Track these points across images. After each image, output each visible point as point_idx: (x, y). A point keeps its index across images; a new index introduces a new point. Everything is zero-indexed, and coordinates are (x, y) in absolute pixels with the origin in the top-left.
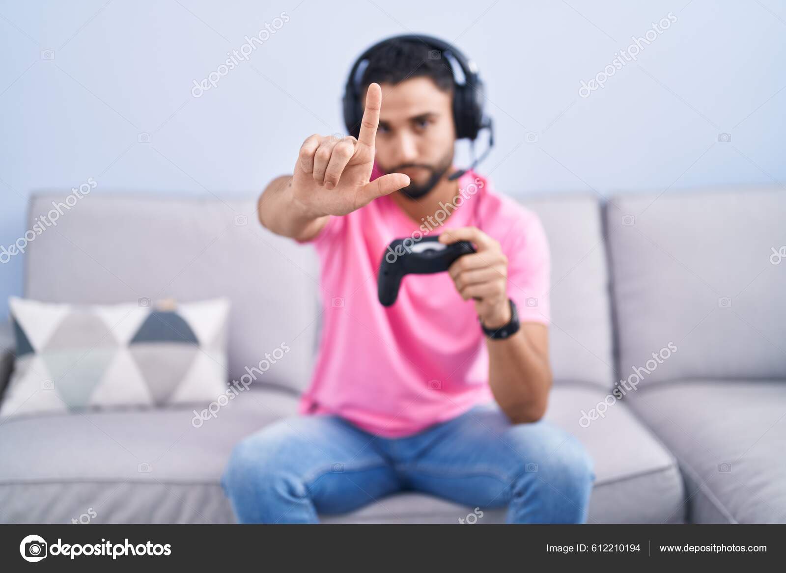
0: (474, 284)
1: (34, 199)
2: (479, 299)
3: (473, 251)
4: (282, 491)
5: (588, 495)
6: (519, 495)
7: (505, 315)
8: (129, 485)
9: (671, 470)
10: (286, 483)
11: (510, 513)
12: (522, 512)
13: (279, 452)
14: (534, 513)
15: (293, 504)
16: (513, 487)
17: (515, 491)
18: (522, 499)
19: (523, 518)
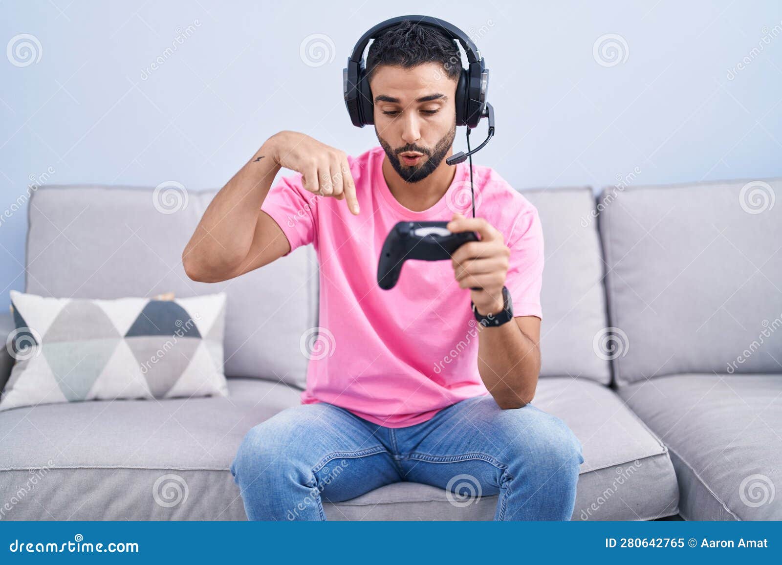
0: (476, 273)
2: (477, 289)
3: (476, 239)
4: (294, 479)
5: (576, 477)
6: (509, 480)
7: (500, 304)
8: (128, 472)
9: (664, 457)
10: (298, 471)
11: (502, 496)
12: (511, 496)
13: (291, 440)
14: (524, 497)
15: (303, 491)
16: (503, 471)
17: (505, 474)
18: (512, 483)
19: (513, 502)
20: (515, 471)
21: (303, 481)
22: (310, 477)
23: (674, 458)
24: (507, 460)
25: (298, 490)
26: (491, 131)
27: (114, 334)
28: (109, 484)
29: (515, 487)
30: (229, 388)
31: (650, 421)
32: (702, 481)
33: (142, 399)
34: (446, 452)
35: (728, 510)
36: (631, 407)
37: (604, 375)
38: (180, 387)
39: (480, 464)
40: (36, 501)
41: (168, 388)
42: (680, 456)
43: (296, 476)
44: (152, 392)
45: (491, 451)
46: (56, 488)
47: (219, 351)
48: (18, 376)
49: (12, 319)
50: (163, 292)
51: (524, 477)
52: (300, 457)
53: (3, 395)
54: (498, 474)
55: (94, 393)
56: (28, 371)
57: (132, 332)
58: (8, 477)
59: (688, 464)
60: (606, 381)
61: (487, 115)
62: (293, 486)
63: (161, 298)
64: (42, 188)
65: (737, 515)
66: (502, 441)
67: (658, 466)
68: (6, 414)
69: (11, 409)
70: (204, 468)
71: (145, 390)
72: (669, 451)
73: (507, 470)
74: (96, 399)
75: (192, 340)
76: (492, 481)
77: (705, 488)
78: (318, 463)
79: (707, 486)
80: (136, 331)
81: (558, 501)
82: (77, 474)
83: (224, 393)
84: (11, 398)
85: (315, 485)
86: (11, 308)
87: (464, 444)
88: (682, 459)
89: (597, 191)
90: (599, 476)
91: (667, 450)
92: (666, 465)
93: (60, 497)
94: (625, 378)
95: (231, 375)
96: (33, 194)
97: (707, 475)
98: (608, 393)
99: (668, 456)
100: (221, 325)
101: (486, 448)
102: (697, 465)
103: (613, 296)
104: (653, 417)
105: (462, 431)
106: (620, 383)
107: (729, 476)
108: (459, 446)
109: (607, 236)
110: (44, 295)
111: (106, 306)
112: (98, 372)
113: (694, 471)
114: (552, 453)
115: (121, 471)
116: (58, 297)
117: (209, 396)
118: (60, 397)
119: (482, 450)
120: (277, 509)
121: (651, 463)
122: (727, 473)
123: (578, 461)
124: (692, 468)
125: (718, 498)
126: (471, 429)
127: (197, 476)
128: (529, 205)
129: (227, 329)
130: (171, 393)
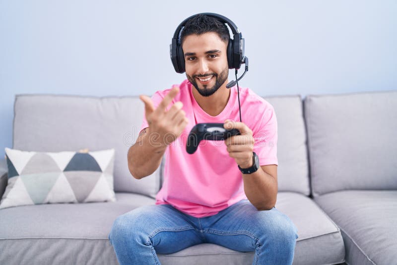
1: (17, 97)
5: (294, 246)
6: (260, 246)
8: (64, 240)
9: (338, 233)
10: (141, 237)
11: (256, 254)
12: (261, 254)
13: (137, 222)
14: (267, 255)
15: (144, 247)
16: (257, 241)
17: (258, 243)
18: (261, 247)
19: (261, 257)
20: (263, 242)
21: (144, 242)
22: (147, 240)
23: (342, 233)
24: (260, 235)
25: (142, 247)
26: (247, 69)
27: (58, 170)
28: (55, 246)
29: (263, 250)
30: (116, 197)
31: (330, 214)
32: (356, 244)
33: (72, 203)
34: (228, 229)
35: (370, 260)
36: (321, 207)
37: (307, 191)
38: (91, 197)
39: (245, 237)
40: (18, 255)
41: (85, 197)
42: (345, 232)
43: (140, 240)
44: (77, 199)
45: (251, 230)
46: (28, 248)
47: (111, 178)
48: (9, 191)
49: (6, 162)
50: (83, 149)
51: (267, 245)
52: (142, 230)
53: (1, 201)
54: (254, 242)
55: (47, 200)
56: (14, 189)
57: (67, 169)
58: (4, 242)
59: (349, 236)
60: (308, 194)
61: (244, 62)
62: (139, 245)
63: (82, 151)
64: (21, 95)
65: (374, 262)
66: (257, 226)
67: (335, 238)
68: (3, 210)
69: (5, 208)
70: (104, 238)
71: (74, 199)
72: (341, 231)
73: (259, 241)
74: (49, 203)
75: (97, 173)
76: (251, 246)
77: (358, 248)
78: (152, 233)
79: (359, 248)
80: (69, 168)
81: (285, 257)
82: (38, 241)
83: (114, 200)
84: (5, 202)
85: (150, 244)
86: (6, 157)
87: (237, 226)
88: (346, 233)
89: (303, 97)
90: (305, 243)
91: (339, 230)
92: (339, 237)
93: (30, 253)
94: (317, 192)
95: (118, 190)
96: (16, 99)
97: (358, 241)
98: (309, 200)
99: (340, 233)
100: (112, 165)
101: (249, 228)
102: (354, 236)
103: (312, 151)
104: (331, 212)
105: (236, 219)
106: (315, 195)
107: (370, 242)
108: (235, 227)
109: (308, 120)
110: (22, 150)
111: (53, 155)
112: (50, 189)
113: (353, 240)
114: (282, 233)
115: (61, 240)
116: (29, 151)
117: (106, 201)
118: (30, 202)
119: (246, 229)
120: (131, 257)
121: (331, 236)
122: (369, 241)
123: (295, 237)
124: (351, 238)
125: (364, 253)
126: (241, 219)
127: (100, 242)
128: (270, 106)
129: (115, 167)
130: (87, 200)
